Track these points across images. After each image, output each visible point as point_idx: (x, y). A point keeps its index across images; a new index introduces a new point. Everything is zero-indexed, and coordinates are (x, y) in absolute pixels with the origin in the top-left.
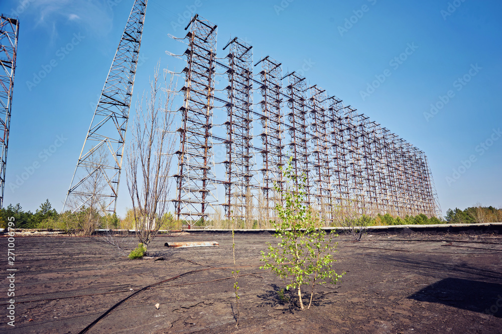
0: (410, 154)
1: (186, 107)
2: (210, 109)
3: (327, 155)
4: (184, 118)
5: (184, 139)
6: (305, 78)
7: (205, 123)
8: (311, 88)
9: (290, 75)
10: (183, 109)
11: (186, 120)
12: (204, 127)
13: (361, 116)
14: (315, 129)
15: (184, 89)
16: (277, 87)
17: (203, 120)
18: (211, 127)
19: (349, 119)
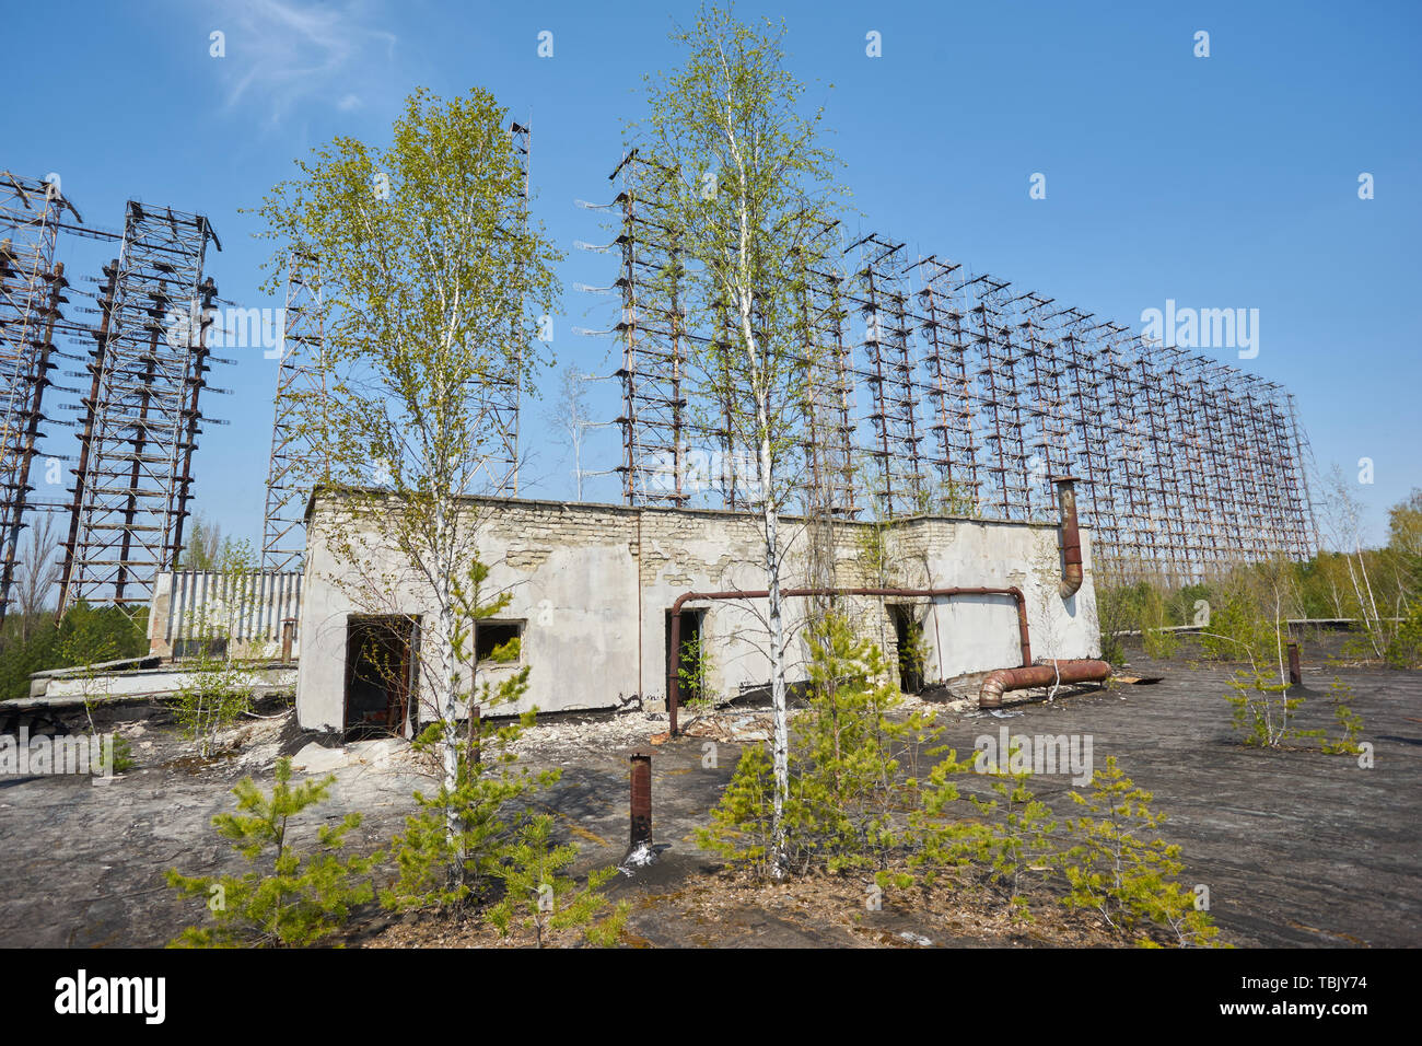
0: (1234, 397)
1: (630, 368)
2: (680, 363)
3: (969, 432)
4: (627, 394)
5: (631, 439)
6: (903, 245)
7: (672, 398)
8: (923, 263)
9: (864, 242)
10: (623, 373)
11: (632, 396)
12: (669, 406)
13: (1069, 314)
14: (935, 371)
15: (622, 327)
16: (832, 279)
17: (667, 391)
18: (685, 405)
19: (1031, 329)
